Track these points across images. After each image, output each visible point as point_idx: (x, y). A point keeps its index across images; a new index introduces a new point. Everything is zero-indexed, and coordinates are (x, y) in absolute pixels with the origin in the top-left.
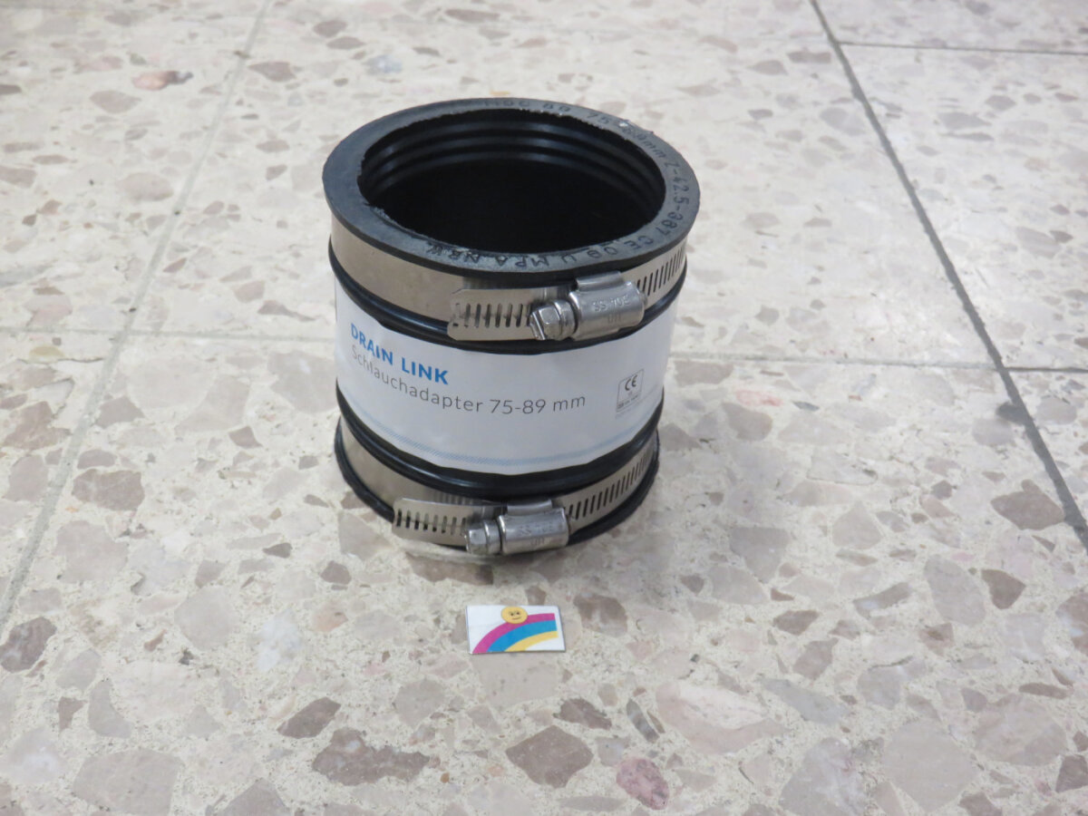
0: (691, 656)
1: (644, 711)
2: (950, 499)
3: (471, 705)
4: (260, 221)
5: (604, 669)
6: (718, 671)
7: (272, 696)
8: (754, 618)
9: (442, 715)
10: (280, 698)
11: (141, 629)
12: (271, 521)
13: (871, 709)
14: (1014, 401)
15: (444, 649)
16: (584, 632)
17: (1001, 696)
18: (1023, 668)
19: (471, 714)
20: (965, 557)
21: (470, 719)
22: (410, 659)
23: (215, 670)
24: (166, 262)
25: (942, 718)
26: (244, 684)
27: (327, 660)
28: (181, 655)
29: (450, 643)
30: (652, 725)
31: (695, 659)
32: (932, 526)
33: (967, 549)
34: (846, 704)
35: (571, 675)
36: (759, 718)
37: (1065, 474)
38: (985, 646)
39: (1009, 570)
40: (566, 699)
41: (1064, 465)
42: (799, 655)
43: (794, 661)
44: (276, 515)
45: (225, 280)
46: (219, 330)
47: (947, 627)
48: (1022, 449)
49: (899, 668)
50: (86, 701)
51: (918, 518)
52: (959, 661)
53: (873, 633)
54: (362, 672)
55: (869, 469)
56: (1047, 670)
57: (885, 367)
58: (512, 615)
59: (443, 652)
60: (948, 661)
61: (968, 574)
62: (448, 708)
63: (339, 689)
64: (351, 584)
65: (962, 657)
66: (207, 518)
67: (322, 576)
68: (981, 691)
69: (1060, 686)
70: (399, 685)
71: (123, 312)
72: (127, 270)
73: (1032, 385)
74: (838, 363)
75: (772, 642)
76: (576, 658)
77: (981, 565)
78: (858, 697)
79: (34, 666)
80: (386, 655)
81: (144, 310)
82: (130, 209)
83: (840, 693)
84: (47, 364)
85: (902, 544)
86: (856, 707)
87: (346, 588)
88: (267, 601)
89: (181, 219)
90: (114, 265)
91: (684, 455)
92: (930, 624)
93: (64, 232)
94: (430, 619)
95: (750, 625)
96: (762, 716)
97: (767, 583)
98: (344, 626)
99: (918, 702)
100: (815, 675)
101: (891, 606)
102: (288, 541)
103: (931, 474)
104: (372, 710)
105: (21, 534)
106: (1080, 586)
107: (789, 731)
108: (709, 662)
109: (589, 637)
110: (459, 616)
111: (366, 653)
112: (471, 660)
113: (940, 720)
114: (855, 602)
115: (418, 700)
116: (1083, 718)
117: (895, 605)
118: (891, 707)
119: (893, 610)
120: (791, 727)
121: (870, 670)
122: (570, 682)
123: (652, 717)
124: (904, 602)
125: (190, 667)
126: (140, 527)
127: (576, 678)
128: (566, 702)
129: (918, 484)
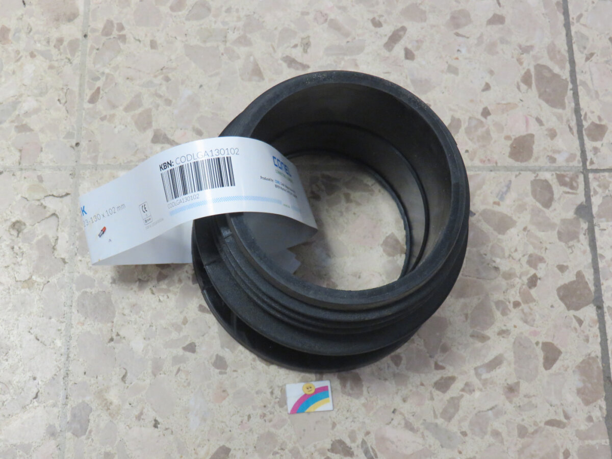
0: (392, 410)
1: (369, 446)
2: (536, 288)
3: (290, 446)
4: (140, 41)
5: (351, 420)
6: (405, 419)
7: (199, 446)
8: (424, 383)
9: (277, 453)
10: (203, 447)
11: (132, 406)
12: (183, 326)
13: (473, 439)
14: (586, 201)
15: (276, 411)
16: (342, 396)
17: (535, 428)
18: (549, 410)
19: (291, 451)
20: (535, 333)
21: (290, 454)
22: (261, 418)
23: (170, 431)
24: (88, 93)
25: (505, 443)
26: (185, 439)
27: (222, 422)
28: (153, 422)
29: (278, 407)
30: (372, 454)
31: (394, 412)
32: (522, 310)
33: (537, 327)
34: (462, 436)
35: (336, 425)
36: (421, 447)
37: (601, 264)
38: (534, 396)
39: (556, 343)
40: (333, 440)
41: (602, 257)
42: (444, 407)
43: (441, 411)
44: (185, 321)
45: (128, 109)
46: (131, 161)
47: (518, 384)
48: (582, 244)
49: (490, 412)
50: (115, 453)
51: (516, 304)
52: (520, 406)
53: (481, 390)
54: (239, 428)
55: (496, 266)
56: (560, 411)
57: (517, 173)
58: (308, 389)
59: (275, 413)
60: (514, 407)
61: (535, 345)
62: (280, 448)
63: (230, 439)
64: (228, 369)
65: (521, 404)
66: (150, 326)
67: (213, 365)
68: (526, 426)
69: (565, 421)
70: (257, 436)
71: (72, 147)
72: (66, 102)
73: (599, 186)
74: (491, 171)
75: (432, 399)
76: (338, 414)
77: (542, 339)
78: (468, 432)
79: (87, 433)
80: (249, 417)
81: (84, 144)
82: (55, 34)
83: (460, 430)
84: (39, 200)
85: (505, 325)
86: (467, 438)
87: (226, 373)
88: (189, 384)
89: (90, 42)
90: (57, 99)
91: (397, 260)
92: (509, 383)
93: (19, 63)
94: (268, 391)
95: (422, 387)
96: (423, 445)
97: (433, 358)
98: (227, 399)
99: (496, 434)
100: (450, 419)
101: (492, 371)
102: (194, 341)
103: (529, 268)
104: (245, 451)
105: (59, 343)
106: (589, 352)
107: (434, 454)
108: (401, 413)
109: (344, 400)
110: (282, 389)
111: (240, 416)
112: (289, 418)
113: (504, 445)
114: (476, 369)
115: (266, 444)
116: (570, 440)
117: (494, 370)
118: (482, 438)
119: (493, 373)
120: (435, 452)
121: (476, 414)
122: (335, 429)
123: (372, 449)
124: (499, 368)
125: (159, 429)
126: (118, 335)
127: (338, 427)
128: (334, 442)
129: (520, 278)
